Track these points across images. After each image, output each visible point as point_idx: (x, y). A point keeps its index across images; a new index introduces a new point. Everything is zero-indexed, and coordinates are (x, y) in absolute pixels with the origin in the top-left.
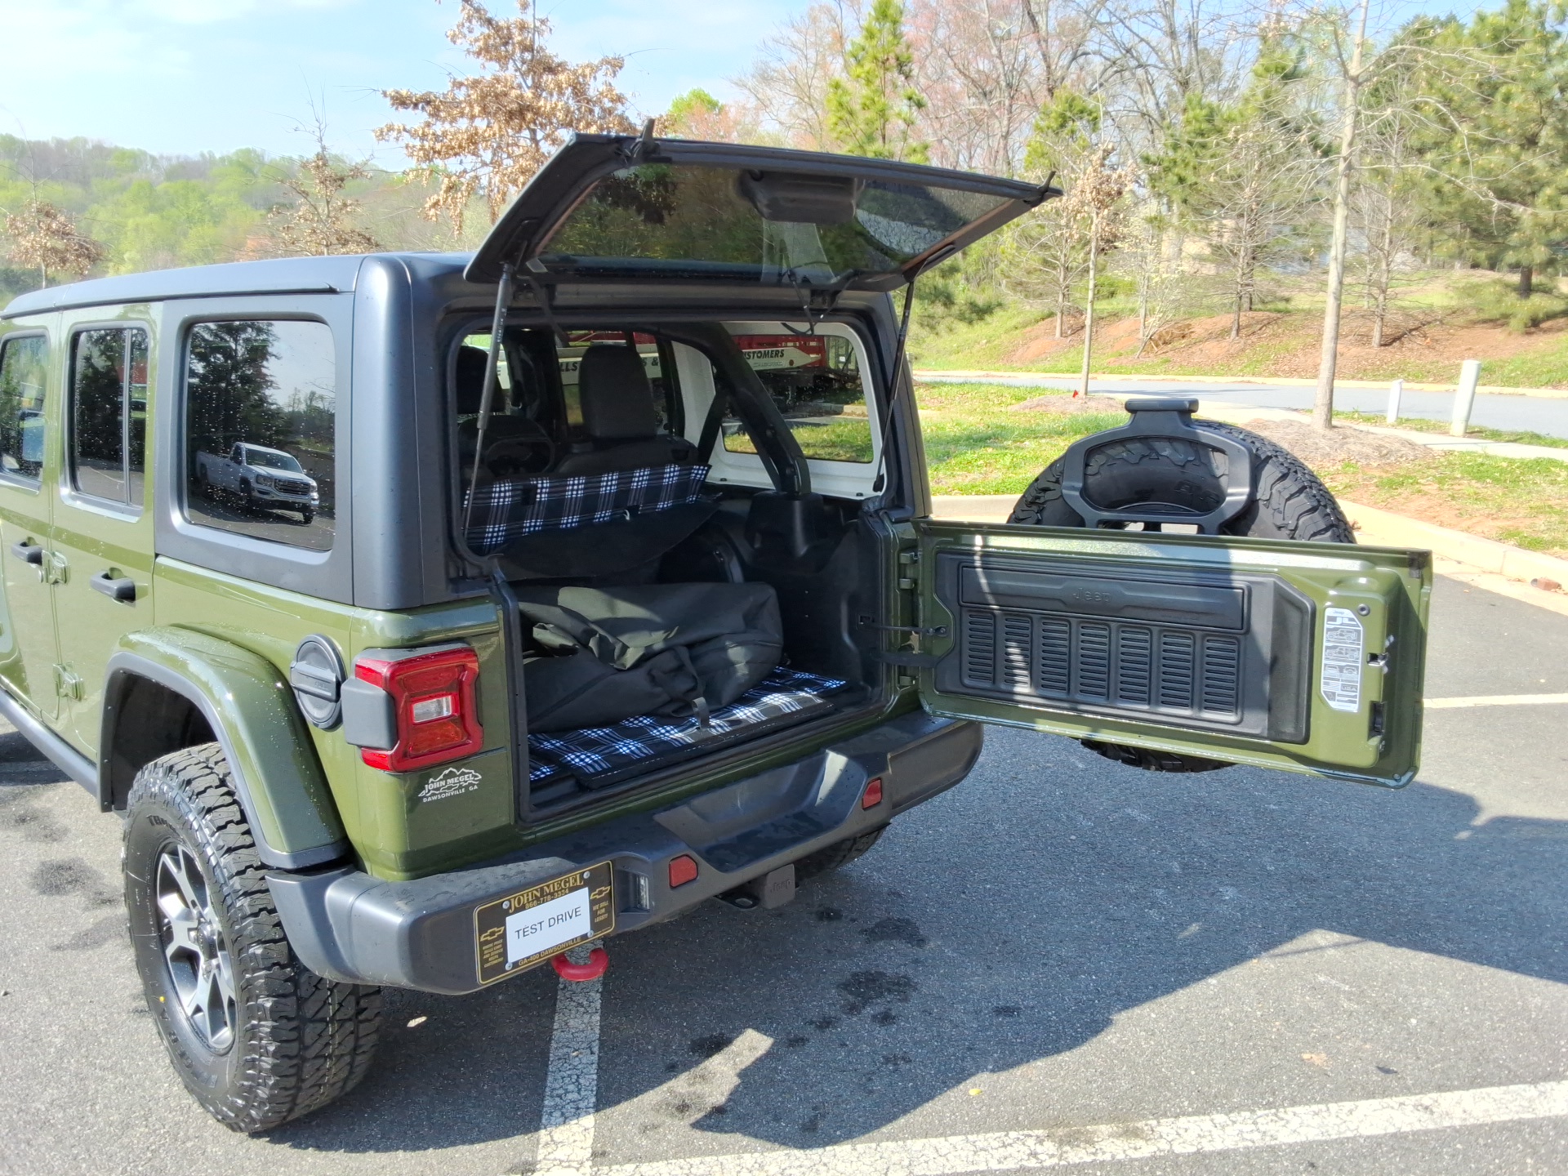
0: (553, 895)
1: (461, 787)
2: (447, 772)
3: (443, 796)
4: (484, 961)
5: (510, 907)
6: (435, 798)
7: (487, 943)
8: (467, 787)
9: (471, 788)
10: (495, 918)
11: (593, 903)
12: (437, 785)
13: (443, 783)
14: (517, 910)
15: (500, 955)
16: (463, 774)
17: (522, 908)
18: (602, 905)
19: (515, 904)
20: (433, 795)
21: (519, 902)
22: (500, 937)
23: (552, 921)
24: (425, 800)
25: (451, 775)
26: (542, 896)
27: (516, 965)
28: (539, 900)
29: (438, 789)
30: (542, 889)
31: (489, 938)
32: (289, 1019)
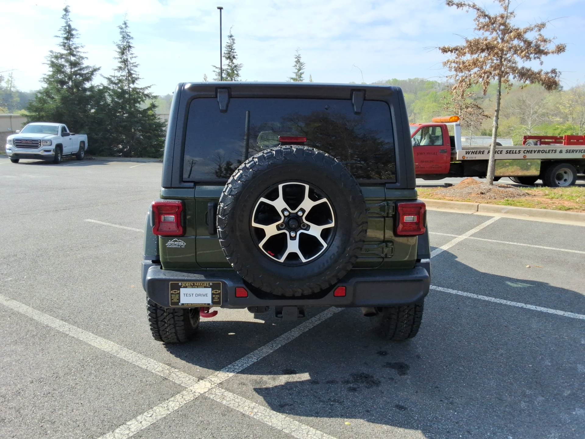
0: (198, 287)
1: (179, 245)
2: (175, 239)
3: (173, 247)
4: (172, 300)
5: (182, 285)
6: (170, 247)
7: (173, 294)
8: (181, 246)
9: (182, 247)
10: (177, 287)
11: (213, 294)
12: (171, 243)
13: (173, 243)
14: (184, 287)
15: (178, 299)
16: (180, 241)
17: (186, 287)
18: (217, 296)
19: (183, 285)
20: (170, 245)
21: (185, 285)
22: (177, 294)
23: (197, 295)
24: (167, 246)
25: (176, 241)
26: (194, 285)
27: (183, 304)
28: (193, 286)
29: (172, 244)
30: (194, 283)
31: (174, 293)
32: (153, 306)
